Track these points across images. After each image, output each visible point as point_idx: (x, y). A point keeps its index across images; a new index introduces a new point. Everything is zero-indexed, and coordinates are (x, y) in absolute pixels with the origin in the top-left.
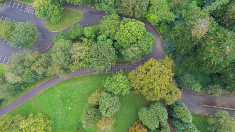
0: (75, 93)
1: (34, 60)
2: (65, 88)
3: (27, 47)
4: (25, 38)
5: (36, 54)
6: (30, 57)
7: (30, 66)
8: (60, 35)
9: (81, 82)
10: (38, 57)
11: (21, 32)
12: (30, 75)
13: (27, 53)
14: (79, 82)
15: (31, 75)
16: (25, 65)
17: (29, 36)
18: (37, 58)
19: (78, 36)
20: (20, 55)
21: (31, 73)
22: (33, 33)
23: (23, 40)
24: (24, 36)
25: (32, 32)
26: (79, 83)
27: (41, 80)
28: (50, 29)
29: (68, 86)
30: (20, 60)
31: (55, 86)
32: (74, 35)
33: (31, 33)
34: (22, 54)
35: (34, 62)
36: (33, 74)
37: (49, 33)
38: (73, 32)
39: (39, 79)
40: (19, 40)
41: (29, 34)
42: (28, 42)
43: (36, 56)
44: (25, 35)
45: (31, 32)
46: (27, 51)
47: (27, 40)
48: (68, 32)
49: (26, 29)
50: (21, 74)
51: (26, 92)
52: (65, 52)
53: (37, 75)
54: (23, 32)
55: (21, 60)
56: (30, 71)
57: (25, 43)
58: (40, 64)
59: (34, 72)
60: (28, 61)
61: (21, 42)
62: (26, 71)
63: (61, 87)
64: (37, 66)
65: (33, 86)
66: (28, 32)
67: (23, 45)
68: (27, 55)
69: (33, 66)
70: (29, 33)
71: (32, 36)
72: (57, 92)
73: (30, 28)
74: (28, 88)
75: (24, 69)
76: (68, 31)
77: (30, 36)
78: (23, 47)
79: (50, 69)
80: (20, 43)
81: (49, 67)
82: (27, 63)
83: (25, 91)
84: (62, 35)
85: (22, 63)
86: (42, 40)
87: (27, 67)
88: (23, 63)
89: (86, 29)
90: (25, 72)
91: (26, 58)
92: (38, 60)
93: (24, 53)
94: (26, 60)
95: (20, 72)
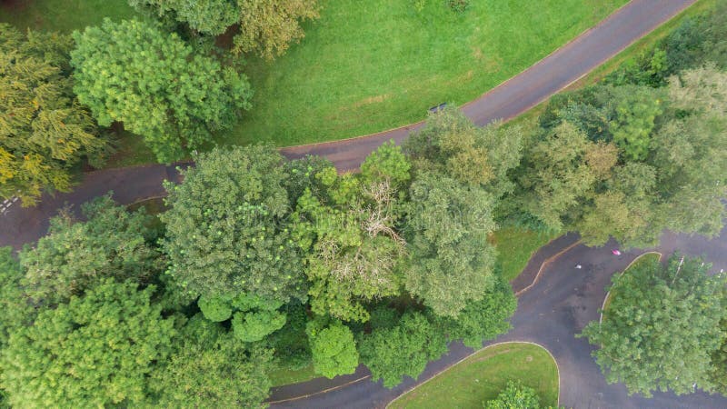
0: (397, 43)
1: (601, 200)
2: (446, 68)
3: (644, 264)
4: (658, 314)
5: (593, 229)
6: (621, 215)
7: (621, 162)
8: (476, 327)
9: (370, 100)
10: (581, 217)
11: (676, 346)
12: (621, 119)
13: (641, 238)
14: (379, 99)
15: (614, 116)
16: (645, 168)
17: (636, 323)
18: (587, 208)
19: (391, 328)
20: (675, 225)
21: (614, 124)
22: (616, 336)
23: (666, 302)
24: (658, 326)
25: (619, 342)
26: (381, 97)
27: (565, 101)
28: (537, 352)
29: (434, 79)
30: (677, 196)
31: (499, 79)
32: (410, 332)
33: (627, 341)
34: (666, 230)
35: (601, 187)
36: (602, 124)
37: (540, 335)
38: (415, 346)
39: (574, 104)
40: (684, 305)
41: (636, 333)
42: (639, 294)
43: (591, 220)
44: (654, 330)
45: (624, 347)
46: (641, 246)
47: (644, 303)
48: (440, 345)
49: (650, 360)
50: (670, 118)
51: (641, 44)
52: (425, 247)
53: (583, 119)
54: (668, 345)
55: (669, 196)
56: (620, 135)
57: (654, 283)
58: (569, 175)
59: (597, 134)
60: (630, 192)
61: (676, 294)
62: (640, 137)
63: (469, 73)
64: (582, 167)
65: (609, 72)
66: (642, 345)
67: (667, 277)
68: (638, 223)
69: (608, 168)
70: (633, 340)
71: (621, 324)
72: (484, 45)
73: (629, 364)
74: (630, 62)
75: (655, 145)
76: (445, 350)
77: (631, 323)
78: (666, 264)
79: (510, 149)
80: (677, 283)
81: (514, 160)
82: (635, 181)
83: (648, 47)
84: (468, 333)
85: (663, 182)
86: (574, 301)
87: (636, 157)
88: (661, 183)
89: (349, 365)
90: (645, 133)
91: (644, 206)
92: (581, 199)
93: (658, 234)
94: (642, 195)
95: (672, 127)
